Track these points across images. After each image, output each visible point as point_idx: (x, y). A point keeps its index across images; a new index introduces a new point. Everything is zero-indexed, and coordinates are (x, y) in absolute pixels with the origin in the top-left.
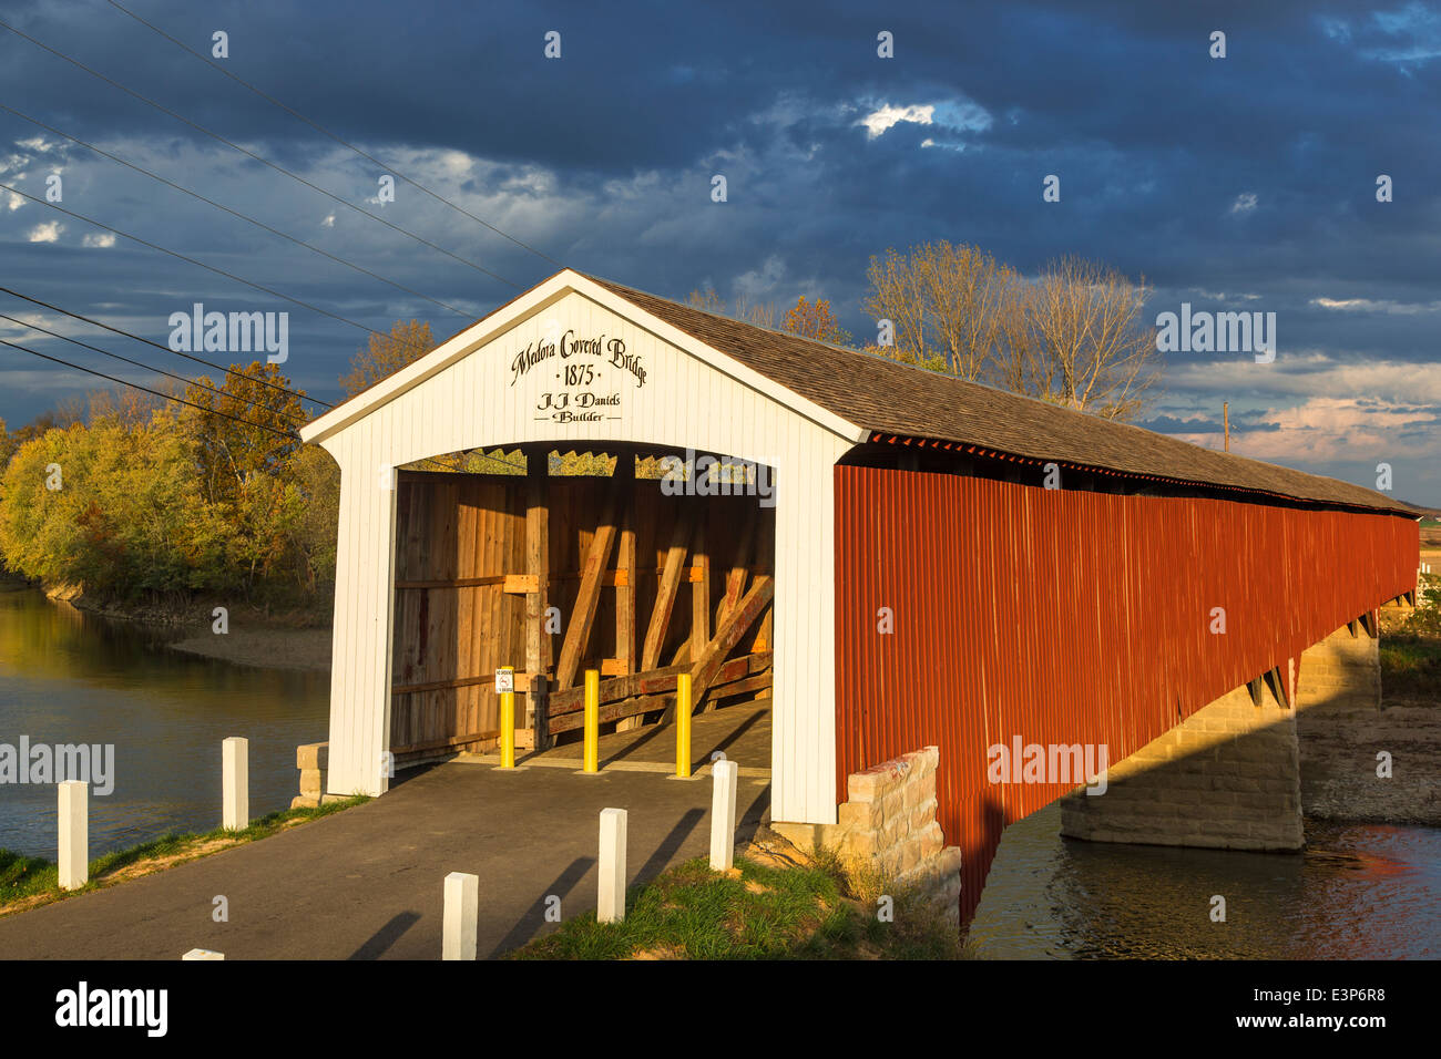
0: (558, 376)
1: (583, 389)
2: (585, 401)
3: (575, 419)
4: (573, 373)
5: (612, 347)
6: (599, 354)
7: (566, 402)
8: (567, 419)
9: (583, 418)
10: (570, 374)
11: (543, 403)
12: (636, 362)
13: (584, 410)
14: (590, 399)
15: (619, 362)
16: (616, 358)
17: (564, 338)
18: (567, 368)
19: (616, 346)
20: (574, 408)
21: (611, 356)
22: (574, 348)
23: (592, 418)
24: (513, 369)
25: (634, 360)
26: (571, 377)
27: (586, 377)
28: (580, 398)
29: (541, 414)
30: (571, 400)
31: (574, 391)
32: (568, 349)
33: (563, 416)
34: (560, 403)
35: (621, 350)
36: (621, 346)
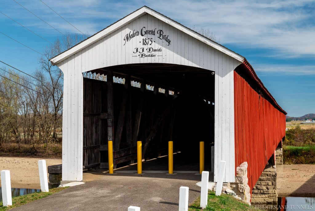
0: (140, 42)
1: (149, 46)
2: (150, 50)
3: (147, 56)
4: (145, 41)
5: (159, 32)
6: (154, 35)
7: (143, 50)
8: (144, 56)
9: (149, 56)
10: (144, 41)
11: (135, 52)
12: (167, 38)
13: (149, 53)
14: (151, 50)
15: (161, 37)
16: (160, 36)
17: (142, 30)
18: (143, 39)
19: (160, 32)
20: (146, 52)
21: (158, 35)
22: (146, 33)
23: (152, 56)
24: (124, 40)
25: (166, 37)
26: (145, 43)
27: (150, 42)
28: (148, 49)
29: (134, 55)
30: (145, 50)
31: (145, 47)
32: (143, 33)
33: (142, 55)
34: (141, 51)
35: (162, 33)
36: (162, 32)
